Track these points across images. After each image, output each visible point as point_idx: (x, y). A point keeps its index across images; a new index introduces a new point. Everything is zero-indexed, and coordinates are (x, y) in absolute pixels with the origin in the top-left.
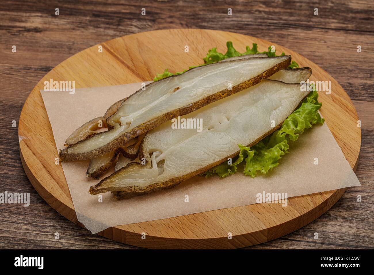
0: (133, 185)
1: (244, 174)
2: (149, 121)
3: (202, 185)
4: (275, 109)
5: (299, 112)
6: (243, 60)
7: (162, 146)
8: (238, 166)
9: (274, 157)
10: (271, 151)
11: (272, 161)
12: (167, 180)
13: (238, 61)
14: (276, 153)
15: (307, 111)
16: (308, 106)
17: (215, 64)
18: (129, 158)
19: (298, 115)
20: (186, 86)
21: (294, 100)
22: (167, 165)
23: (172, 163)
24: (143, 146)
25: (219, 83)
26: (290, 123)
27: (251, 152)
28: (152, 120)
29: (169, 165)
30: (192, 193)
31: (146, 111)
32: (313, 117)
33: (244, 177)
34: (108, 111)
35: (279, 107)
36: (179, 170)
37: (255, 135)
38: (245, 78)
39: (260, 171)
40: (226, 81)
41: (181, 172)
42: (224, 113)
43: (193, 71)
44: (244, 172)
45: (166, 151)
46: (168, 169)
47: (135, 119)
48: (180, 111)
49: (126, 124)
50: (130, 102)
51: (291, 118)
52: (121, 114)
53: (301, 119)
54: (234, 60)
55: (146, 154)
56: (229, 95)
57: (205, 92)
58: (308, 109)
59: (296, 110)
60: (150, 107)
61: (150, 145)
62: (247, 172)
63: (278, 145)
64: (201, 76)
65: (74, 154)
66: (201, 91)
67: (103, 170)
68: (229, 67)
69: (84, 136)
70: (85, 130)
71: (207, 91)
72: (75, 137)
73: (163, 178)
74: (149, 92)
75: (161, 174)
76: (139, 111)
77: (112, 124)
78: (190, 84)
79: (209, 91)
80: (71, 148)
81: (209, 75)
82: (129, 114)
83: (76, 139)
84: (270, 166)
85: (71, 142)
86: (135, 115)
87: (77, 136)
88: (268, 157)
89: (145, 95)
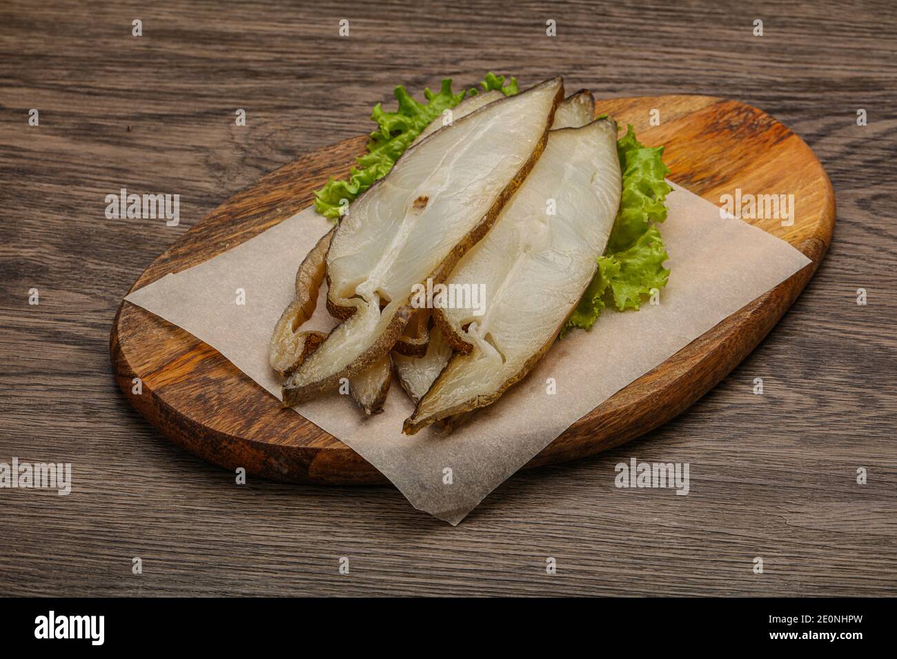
0: (475, 395)
1: (617, 310)
2: (432, 274)
3: (569, 354)
4: (592, 180)
5: (636, 169)
6: (478, 111)
8: (603, 298)
9: (658, 260)
10: (635, 253)
11: (655, 269)
12: (522, 366)
13: (472, 117)
14: (656, 253)
15: (652, 164)
16: (645, 155)
17: (433, 136)
19: (643, 174)
20: (440, 190)
21: (609, 154)
22: (503, 341)
23: (507, 334)
24: (447, 323)
25: (496, 164)
26: (638, 193)
27: (617, 263)
28: (436, 271)
29: (506, 339)
31: (398, 259)
33: (618, 315)
35: (595, 173)
36: (528, 341)
37: (599, 236)
38: (529, 140)
40: (504, 156)
41: (533, 343)
42: (533, 214)
43: (405, 162)
44: (617, 305)
45: (487, 317)
46: (509, 347)
47: (385, 280)
48: (472, 236)
49: (373, 295)
50: (339, 256)
51: (633, 184)
52: (344, 280)
53: (653, 179)
54: (462, 118)
55: (461, 333)
56: (524, 179)
57: (488, 187)
58: (650, 159)
59: (626, 169)
60: (396, 249)
61: (454, 314)
62: (623, 304)
63: (643, 238)
64: (443, 164)
65: (313, 383)
66: (476, 187)
67: (384, 391)
68: (476, 131)
69: (297, 345)
70: (288, 335)
71: (489, 184)
72: (282, 353)
73: (513, 366)
74: (358, 225)
75: (504, 361)
76: (380, 265)
77: (346, 303)
78: (442, 185)
79: (492, 183)
80: (298, 376)
81: (458, 155)
82: (363, 276)
83: (287, 356)
84: (656, 280)
85: (283, 364)
86: (378, 273)
87: (285, 350)
88: (639, 265)
89: (354, 232)
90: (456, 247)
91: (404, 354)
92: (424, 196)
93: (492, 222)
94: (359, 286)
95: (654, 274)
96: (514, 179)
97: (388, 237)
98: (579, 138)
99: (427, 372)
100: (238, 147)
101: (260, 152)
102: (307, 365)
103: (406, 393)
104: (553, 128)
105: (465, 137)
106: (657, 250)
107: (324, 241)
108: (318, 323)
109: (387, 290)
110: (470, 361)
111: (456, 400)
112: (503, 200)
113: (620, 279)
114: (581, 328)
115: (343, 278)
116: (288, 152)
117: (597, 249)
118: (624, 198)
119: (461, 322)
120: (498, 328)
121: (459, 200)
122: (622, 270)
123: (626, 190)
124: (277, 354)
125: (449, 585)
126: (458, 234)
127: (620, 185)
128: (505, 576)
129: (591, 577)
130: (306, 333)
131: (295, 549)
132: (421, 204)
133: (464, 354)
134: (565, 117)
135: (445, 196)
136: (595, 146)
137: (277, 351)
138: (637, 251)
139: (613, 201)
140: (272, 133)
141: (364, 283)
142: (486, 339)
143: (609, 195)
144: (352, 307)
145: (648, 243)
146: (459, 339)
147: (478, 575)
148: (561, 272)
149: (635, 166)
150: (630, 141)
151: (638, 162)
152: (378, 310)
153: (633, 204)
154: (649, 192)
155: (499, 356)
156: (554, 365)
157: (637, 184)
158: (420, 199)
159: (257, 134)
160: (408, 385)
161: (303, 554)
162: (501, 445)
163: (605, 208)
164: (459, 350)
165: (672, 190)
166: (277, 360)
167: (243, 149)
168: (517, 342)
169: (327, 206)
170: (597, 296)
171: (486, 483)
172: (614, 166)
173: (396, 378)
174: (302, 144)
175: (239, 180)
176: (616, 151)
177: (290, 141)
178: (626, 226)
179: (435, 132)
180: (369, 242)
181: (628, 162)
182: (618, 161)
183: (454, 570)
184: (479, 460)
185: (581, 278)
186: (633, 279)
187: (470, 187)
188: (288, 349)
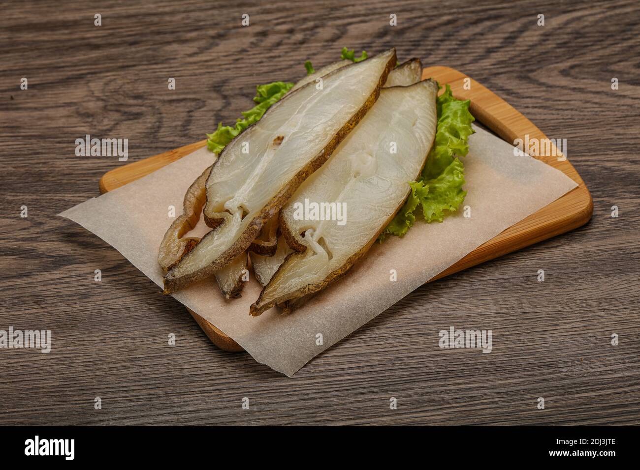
1: (426, 222)
4: (414, 124)
5: (448, 117)
8: (414, 213)
9: (457, 184)
10: (442, 179)
11: (456, 191)
14: (457, 179)
16: (455, 106)
17: (295, 93)
18: (267, 253)
20: (292, 131)
25: (336, 111)
26: (447, 134)
27: (426, 187)
28: (283, 189)
33: (427, 224)
34: (184, 205)
35: (416, 120)
36: (351, 244)
37: (415, 166)
38: (363, 94)
39: (448, 210)
40: (343, 106)
41: (356, 245)
42: (363, 149)
43: (273, 111)
44: (426, 218)
45: (321, 226)
46: (336, 247)
47: (247, 198)
48: (312, 165)
49: (237, 209)
50: (216, 181)
51: (444, 128)
52: (217, 199)
53: (459, 125)
55: (299, 238)
56: (357, 123)
57: (328, 129)
58: (458, 110)
60: (257, 175)
61: (295, 224)
62: (430, 217)
63: (449, 168)
64: (299, 112)
65: (187, 275)
66: (319, 129)
69: (179, 248)
71: (329, 126)
72: (167, 254)
73: (337, 262)
74: (233, 158)
75: (331, 258)
76: (245, 187)
77: (216, 215)
78: (295, 126)
79: (332, 125)
81: (310, 106)
82: (231, 195)
83: (171, 256)
84: (456, 199)
85: (168, 262)
86: (242, 193)
87: (170, 252)
88: (444, 188)
89: (229, 164)
90: (300, 172)
91: (258, 254)
92: (281, 135)
93: (329, 155)
94: (228, 203)
95: (455, 194)
96: (348, 122)
97: (253, 167)
100: (99, 99)
101: (116, 100)
104: (387, 85)
105: (317, 93)
106: (458, 177)
107: (208, 170)
108: (198, 231)
109: (248, 206)
111: (290, 289)
112: (340, 138)
113: (429, 198)
114: (395, 235)
116: (137, 97)
117: (412, 176)
118: (437, 138)
120: (329, 234)
121: (305, 138)
122: (430, 192)
123: (438, 132)
124: (164, 255)
125: (342, 380)
126: (302, 163)
128: (381, 367)
129: (444, 358)
130: (187, 239)
131: (221, 374)
132: (279, 142)
133: (300, 253)
135: (294, 137)
136: (418, 100)
137: (164, 253)
138: (444, 178)
139: (428, 140)
140: (122, 86)
142: (318, 242)
143: (426, 136)
144: (221, 219)
145: (451, 172)
146: (297, 242)
147: (362, 370)
148: (382, 192)
149: (447, 114)
150: (447, 96)
151: (449, 111)
153: (443, 142)
155: (326, 255)
157: (446, 127)
158: (278, 138)
159: (111, 88)
160: (260, 277)
161: (228, 376)
163: (421, 145)
164: (296, 250)
166: (164, 259)
167: (103, 100)
168: (343, 244)
169: (216, 145)
170: (410, 211)
172: (432, 114)
174: (146, 90)
175: (106, 122)
176: (435, 104)
177: (137, 90)
178: (438, 159)
179: (297, 90)
180: (239, 171)
181: (442, 112)
183: (343, 369)
185: (398, 196)
186: (440, 199)
187: (315, 129)
188: (173, 251)
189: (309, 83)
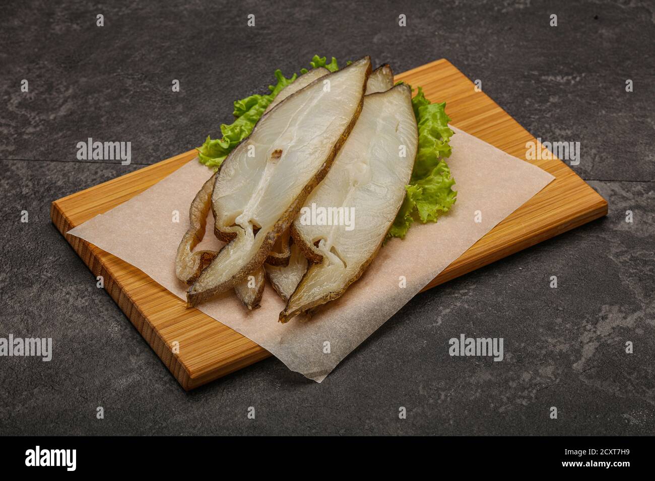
0: (327, 292)
1: (422, 222)
2: (290, 207)
4: (397, 130)
5: (427, 120)
6: (312, 84)
7: (322, 231)
8: (412, 214)
9: (448, 185)
10: (431, 181)
11: (446, 192)
12: (359, 269)
13: (307, 89)
14: (446, 180)
15: (438, 116)
16: (432, 109)
17: (281, 104)
18: (282, 264)
19: (433, 123)
20: (290, 145)
22: (344, 251)
23: (346, 247)
24: (303, 241)
25: (329, 124)
26: (430, 137)
27: (420, 189)
28: (293, 203)
30: (390, 271)
31: (263, 197)
32: (446, 119)
33: (421, 227)
34: (190, 219)
35: (398, 125)
36: (361, 251)
37: (405, 171)
38: (351, 105)
39: (442, 210)
40: (334, 118)
41: (365, 252)
42: (358, 158)
43: (262, 124)
44: (421, 219)
45: (331, 235)
46: (348, 256)
47: (256, 213)
48: (316, 178)
49: (248, 224)
50: (220, 196)
51: (426, 131)
52: (226, 214)
53: (440, 127)
54: (301, 90)
55: (314, 248)
56: (349, 134)
57: (325, 141)
58: (437, 112)
59: (420, 120)
60: (262, 189)
61: (308, 235)
62: (426, 218)
63: (436, 169)
64: (290, 125)
65: (209, 289)
66: (316, 141)
67: (261, 292)
68: (312, 99)
69: (194, 261)
70: (188, 254)
71: (325, 139)
72: (185, 267)
73: (352, 270)
74: (233, 173)
75: (346, 266)
76: (252, 201)
77: (228, 230)
78: (292, 140)
79: (327, 138)
80: (198, 284)
82: (239, 210)
83: (188, 269)
84: (448, 200)
85: (186, 276)
86: (251, 208)
87: (186, 265)
88: (434, 189)
89: (230, 178)
90: (306, 186)
91: (273, 265)
92: (279, 149)
93: (329, 167)
94: (238, 218)
95: (446, 195)
96: (343, 135)
97: (255, 182)
98: (385, 100)
99: (290, 277)
102: (204, 276)
103: (277, 292)
104: (367, 93)
105: (304, 104)
106: (447, 178)
107: (208, 184)
108: (208, 244)
109: (258, 220)
110: (322, 268)
111: (315, 296)
112: (337, 149)
113: (421, 200)
114: (397, 237)
115: (226, 212)
117: (405, 180)
118: (421, 141)
119: (313, 240)
120: (339, 243)
121: (304, 151)
122: (423, 194)
123: (421, 135)
124: (181, 269)
126: (306, 177)
127: (417, 133)
130: (200, 252)
132: (276, 155)
133: (317, 263)
134: (373, 85)
135: (293, 149)
136: (396, 105)
137: (181, 267)
138: (432, 179)
139: (412, 144)
141: (241, 216)
142: (331, 251)
143: (410, 140)
144: (233, 233)
145: (439, 173)
146: (313, 253)
148: (381, 199)
149: (426, 117)
150: (420, 98)
151: (428, 114)
152: (252, 234)
153: (427, 145)
154: (438, 136)
155: (342, 263)
156: (381, 265)
157: (429, 130)
158: (276, 152)
160: (278, 286)
162: (347, 327)
164: (312, 260)
165: (454, 133)
166: (182, 272)
168: (354, 252)
169: (207, 158)
170: (408, 213)
171: (338, 353)
172: (411, 118)
173: (268, 282)
176: (412, 108)
178: (424, 161)
179: (282, 101)
180: (241, 184)
181: (420, 115)
182: (414, 115)
184: (333, 338)
185: (395, 202)
186: (431, 199)
187: (312, 141)
188: (189, 265)
189: (292, 95)
